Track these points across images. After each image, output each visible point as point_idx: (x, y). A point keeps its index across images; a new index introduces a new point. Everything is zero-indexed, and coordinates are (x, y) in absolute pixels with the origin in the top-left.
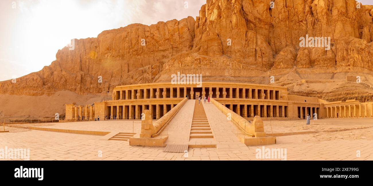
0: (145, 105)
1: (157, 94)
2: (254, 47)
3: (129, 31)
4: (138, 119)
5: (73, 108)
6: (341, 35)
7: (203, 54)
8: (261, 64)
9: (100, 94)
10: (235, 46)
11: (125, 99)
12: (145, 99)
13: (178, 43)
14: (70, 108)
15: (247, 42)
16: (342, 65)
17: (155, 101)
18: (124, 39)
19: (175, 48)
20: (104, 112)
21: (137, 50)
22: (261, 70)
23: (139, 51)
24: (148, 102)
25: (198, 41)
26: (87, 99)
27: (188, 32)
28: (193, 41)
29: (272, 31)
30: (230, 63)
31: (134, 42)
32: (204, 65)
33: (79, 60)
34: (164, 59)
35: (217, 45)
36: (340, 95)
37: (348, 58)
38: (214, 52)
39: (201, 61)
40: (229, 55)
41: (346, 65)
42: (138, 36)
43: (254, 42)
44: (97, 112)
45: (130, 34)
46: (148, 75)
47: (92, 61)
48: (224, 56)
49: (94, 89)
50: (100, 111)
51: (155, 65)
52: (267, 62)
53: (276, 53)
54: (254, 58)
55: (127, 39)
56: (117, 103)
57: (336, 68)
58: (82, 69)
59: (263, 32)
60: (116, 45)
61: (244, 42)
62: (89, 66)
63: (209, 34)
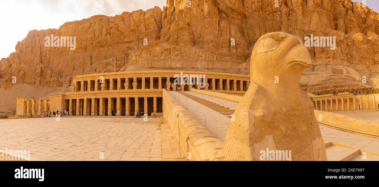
0: (112, 98)
1: (126, 84)
2: (228, 37)
3: (93, 21)
4: (103, 115)
5: (25, 102)
6: (317, 27)
7: (173, 44)
8: (236, 55)
9: (60, 88)
10: (208, 36)
11: (87, 90)
12: (111, 90)
13: (144, 35)
14: (21, 102)
15: (220, 32)
16: (321, 57)
17: (125, 94)
18: (87, 30)
19: (141, 39)
20: (61, 106)
21: (100, 42)
22: (236, 62)
23: (102, 43)
24: (115, 94)
25: (166, 32)
26: (46, 93)
27: (155, 23)
28: (160, 32)
29: (245, 22)
30: (202, 54)
31: (97, 33)
32: (175, 56)
33: (39, 52)
34: (129, 51)
35: (188, 35)
36: (327, 88)
37: (327, 50)
38: (185, 42)
39: (171, 51)
40: (201, 46)
41: (326, 58)
42: (102, 27)
43: (227, 32)
44: (53, 107)
45: (93, 25)
46: (112, 67)
47: (53, 53)
48: (196, 46)
49: (55, 83)
50: (56, 106)
51: (119, 56)
52: (242, 54)
53: (250, 44)
54: (228, 49)
55: (90, 30)
56: (77, 96)
57: (315, 60)
58: (43, 61)
59: (235, 22)
60: (79, 37)
61: (217, 32)
62: (50, 58)
63: (178, 24)
